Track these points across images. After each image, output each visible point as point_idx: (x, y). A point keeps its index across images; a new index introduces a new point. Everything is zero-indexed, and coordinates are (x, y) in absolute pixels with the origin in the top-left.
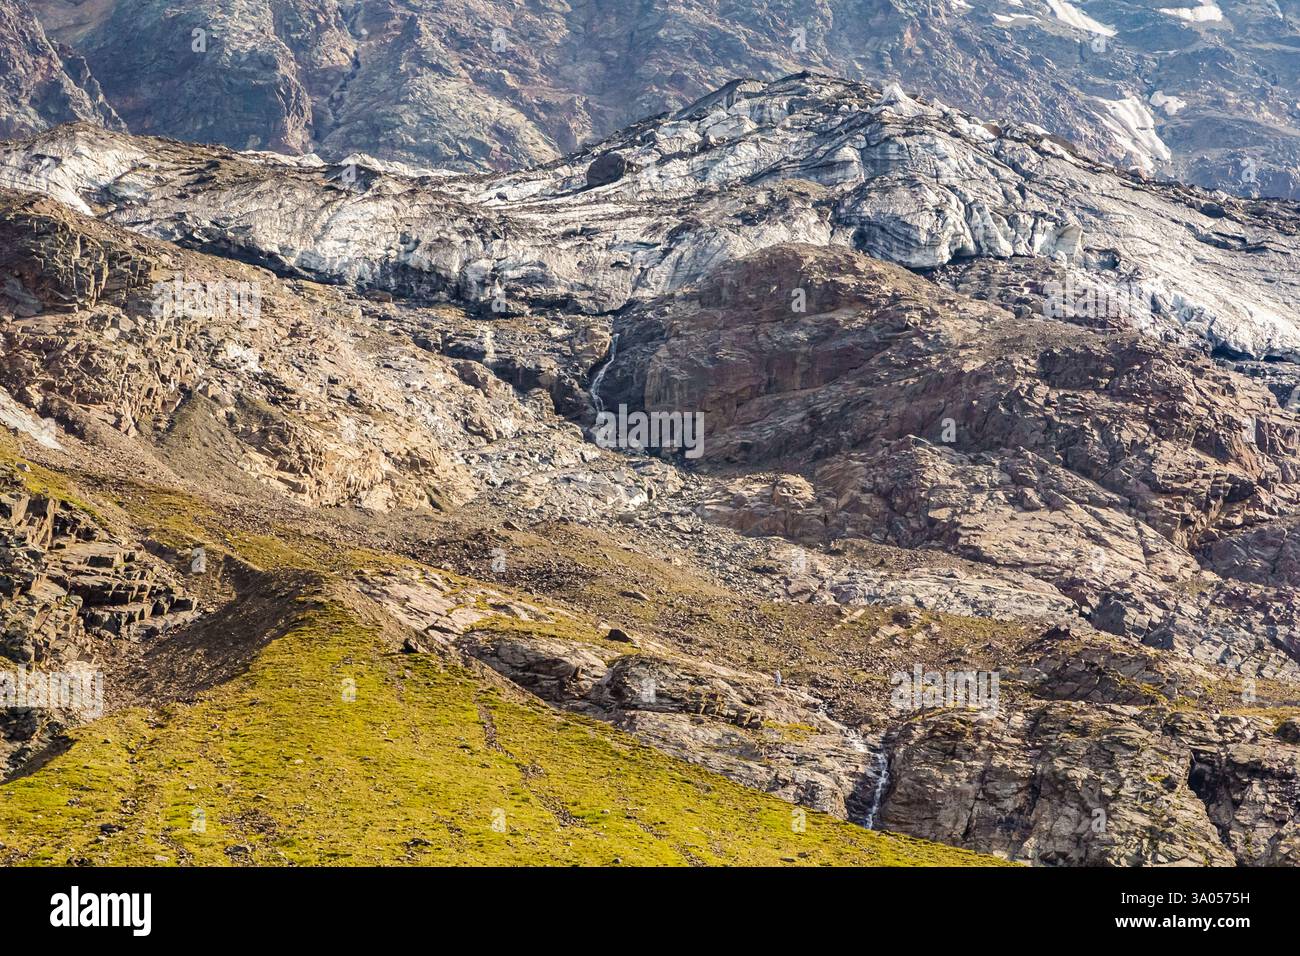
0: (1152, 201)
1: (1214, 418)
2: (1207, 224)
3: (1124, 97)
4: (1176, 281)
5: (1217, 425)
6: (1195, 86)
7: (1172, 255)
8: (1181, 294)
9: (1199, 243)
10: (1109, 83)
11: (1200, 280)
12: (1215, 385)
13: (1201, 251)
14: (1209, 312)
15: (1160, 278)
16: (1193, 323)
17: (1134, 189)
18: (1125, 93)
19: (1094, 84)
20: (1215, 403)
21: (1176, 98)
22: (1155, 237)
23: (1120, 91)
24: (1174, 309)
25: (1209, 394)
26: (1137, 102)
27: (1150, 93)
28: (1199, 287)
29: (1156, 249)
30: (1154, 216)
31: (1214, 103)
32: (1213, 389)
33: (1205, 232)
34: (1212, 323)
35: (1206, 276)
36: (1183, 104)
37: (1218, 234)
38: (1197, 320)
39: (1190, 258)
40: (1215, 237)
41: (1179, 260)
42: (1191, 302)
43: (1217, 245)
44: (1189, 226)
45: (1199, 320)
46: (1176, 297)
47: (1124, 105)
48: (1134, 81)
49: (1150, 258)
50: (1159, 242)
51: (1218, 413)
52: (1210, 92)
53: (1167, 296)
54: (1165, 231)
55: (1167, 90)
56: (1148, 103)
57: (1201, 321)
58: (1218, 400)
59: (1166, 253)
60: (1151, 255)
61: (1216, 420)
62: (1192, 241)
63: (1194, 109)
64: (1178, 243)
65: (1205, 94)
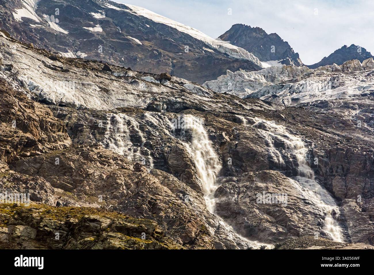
0: (32, 53)
1: (24, 116)
2: (50, 62)
3: (68, 52)
4: (32, 77)
5: (25, 119)
6: (91, 50)
7: (34, 70)
8: (32, 81)
9: (45, 67)
10: (64, 47)
11: (42, 78)
12: (27, 105)
13: (45, 70)
14: (41, 87)
15: (26, 76)
16: (34, 91)
17: (26, 49)
18: (68, 51)
19: (59, 47)
20: (26, 111)
21: (84, 54)
22: (29, 64)
23: (67, 50)
24: (29, 85)
25: (23, 107)
26: (72, 54)
27: (77, 51)
28: (41, 80)
29: (28, 67)
30: (31, 57)
31: (96, 56)
32: (25, 106)
33: (49, 64)
34: (41, 91)
35: (45, 77)
36: (86, 55)
37: (53, 65)
38: (36, 90)
39: (41, 71)
40: (52, 66)
41: (37, 72)
42: (35, 84)
43: (52, 69)
44: (43, 62)
45: (37, 90)
46: (30, 82)
47: (68, 54)
48: (72, 47)
49: (25, 70)
50: (30, 65)
51: (26, 114)
52: (95, 53)
53: (27, 82)
54: (33, 62)
55: (82, 51)
56: (75, 54)
57: (38, 90)
58: (27, 110)
59: (32, 69)
60: (26, 69)
61: (24, 117)
62: (43, 66)
63: (89, 57)
64: (37, 66)
65: (93, 53)
